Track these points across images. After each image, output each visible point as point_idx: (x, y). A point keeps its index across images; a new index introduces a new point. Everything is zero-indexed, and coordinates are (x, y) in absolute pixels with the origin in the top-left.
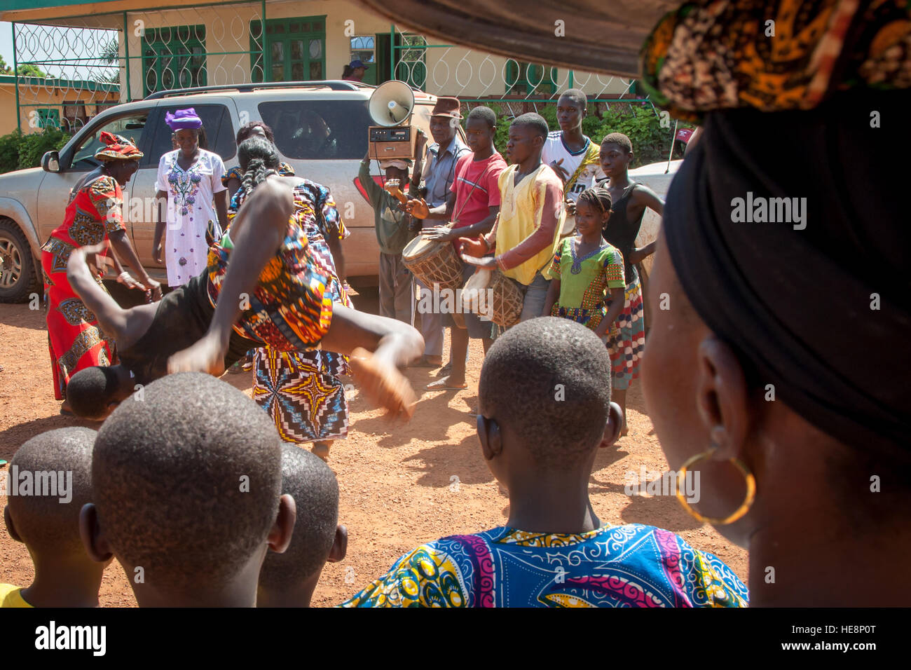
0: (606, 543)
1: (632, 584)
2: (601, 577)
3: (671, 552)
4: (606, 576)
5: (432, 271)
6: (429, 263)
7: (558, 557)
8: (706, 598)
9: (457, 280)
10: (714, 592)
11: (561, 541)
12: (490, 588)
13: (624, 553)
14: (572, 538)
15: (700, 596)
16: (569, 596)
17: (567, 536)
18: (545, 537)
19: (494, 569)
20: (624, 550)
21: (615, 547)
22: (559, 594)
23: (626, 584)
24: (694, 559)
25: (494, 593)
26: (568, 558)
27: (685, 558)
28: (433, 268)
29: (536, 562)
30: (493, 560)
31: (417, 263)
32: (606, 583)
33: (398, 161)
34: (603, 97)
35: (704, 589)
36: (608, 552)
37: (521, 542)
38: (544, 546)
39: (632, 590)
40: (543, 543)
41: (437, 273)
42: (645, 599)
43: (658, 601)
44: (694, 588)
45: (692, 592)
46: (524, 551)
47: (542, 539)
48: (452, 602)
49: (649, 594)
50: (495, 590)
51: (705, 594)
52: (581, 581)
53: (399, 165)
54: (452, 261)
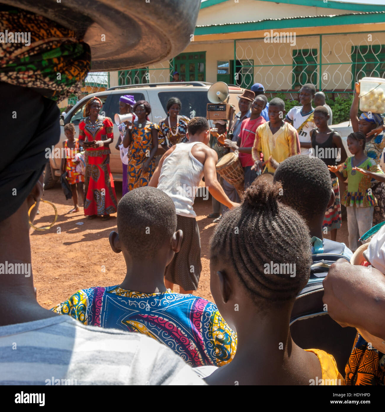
0: (161, 300)
1: (171, 322)
2: (154, 316)
3: (197, 311)
4: (157, 316)
5: (228, 174)
6: (227, 170)
7: (135, 303)
8: (212, 337)
9: (241, 179)
10: (217, 335)
11: (137, 295)
12: (99, 314)
13: (169, 306)
14: (143, 295)
15: (209, 335)
16: (139, 322)
17: (141, 293)
18: (129, 292)
19: (102, 305)
20: (169, 305)
21: (165, 303)
22: (134, 321)
23: (167, 322)
24: (211, 316)
25: (100, 316)
26: (139, 304)
27: (206, 315)
28: (229, 172)
29: (123, 304)
30: (102, 301)
31: (221, 170)
32: (156, 320)
33: (220, 120)
34: (336, 90)
35: (212, 332)
36: (160, 304)
37: (118, 293)
38: (128, 297)
39: (170, 325)
40: (128, 295)
41: (231, 175)
42: (177, 331)
43: (184, 333)
44: (207, 331)
45: (206, 332)
46: (118, 298)
47: (128, 293)
48: (80, 317)
49: (180, 329)
50: (101, 315)
51: (212, 335)
52: (144, 317)
53: (222, 123)
54: (239, 169)
